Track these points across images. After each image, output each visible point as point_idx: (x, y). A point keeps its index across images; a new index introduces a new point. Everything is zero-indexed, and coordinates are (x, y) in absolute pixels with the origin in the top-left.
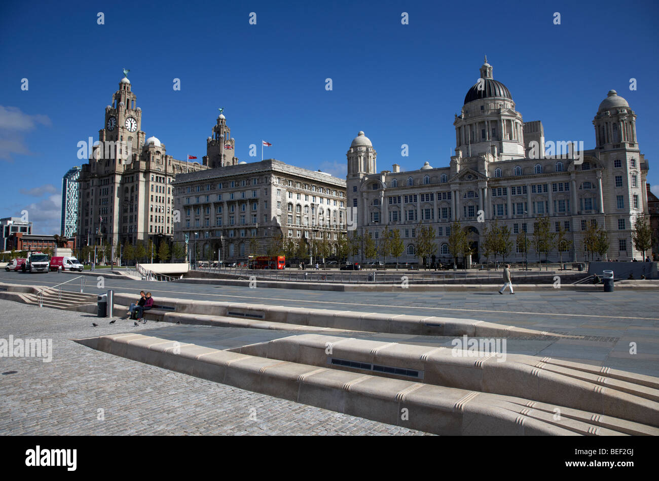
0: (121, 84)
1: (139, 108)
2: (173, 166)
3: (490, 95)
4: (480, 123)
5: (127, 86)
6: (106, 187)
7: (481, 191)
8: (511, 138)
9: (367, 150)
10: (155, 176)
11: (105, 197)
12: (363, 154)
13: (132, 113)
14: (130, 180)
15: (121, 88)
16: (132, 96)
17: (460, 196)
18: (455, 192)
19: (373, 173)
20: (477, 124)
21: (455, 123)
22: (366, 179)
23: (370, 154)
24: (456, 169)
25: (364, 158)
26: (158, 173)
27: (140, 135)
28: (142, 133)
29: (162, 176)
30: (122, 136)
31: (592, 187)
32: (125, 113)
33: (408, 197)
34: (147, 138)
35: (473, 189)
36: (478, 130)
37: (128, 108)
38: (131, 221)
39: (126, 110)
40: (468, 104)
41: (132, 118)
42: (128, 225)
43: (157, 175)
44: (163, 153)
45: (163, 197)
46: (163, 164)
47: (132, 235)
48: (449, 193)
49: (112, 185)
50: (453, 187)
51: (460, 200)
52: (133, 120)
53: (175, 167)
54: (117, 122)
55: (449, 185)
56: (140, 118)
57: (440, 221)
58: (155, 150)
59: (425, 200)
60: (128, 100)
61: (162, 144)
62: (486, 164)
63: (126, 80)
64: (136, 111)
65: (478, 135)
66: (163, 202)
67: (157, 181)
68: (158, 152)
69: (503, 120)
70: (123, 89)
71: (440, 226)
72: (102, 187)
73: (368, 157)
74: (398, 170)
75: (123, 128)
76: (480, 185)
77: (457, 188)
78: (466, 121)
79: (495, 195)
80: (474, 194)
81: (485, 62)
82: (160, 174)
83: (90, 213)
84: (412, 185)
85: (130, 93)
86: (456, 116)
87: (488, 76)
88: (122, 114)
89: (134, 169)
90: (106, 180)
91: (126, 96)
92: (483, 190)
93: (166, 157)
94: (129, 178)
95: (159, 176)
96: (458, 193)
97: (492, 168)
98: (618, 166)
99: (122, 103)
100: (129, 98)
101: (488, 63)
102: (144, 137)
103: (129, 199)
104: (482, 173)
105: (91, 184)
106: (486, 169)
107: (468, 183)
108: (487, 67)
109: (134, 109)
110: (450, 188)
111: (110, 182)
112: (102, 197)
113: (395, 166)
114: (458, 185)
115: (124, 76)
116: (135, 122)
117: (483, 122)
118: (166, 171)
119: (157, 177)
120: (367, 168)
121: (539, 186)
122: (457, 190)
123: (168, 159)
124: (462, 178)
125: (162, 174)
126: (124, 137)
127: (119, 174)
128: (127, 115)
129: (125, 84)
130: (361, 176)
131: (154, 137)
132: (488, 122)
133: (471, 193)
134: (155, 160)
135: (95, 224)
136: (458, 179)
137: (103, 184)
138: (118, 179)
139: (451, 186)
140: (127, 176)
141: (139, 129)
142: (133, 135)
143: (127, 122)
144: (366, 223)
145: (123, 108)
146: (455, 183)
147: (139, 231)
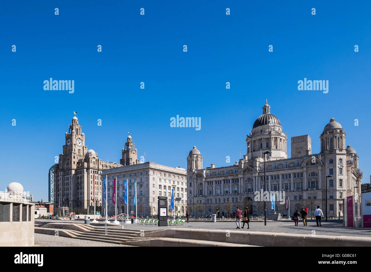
0: (73, 120)
1: (83, 134)
2: (102, 165)
3: (266, 123)
4: (259, 140)
5: (76, 121)
6: (67, 176)
7: (254, 178)
8: (276, 148)
9: (197, 156)
10: (93, 170)
11: (67, 181)
12: (195, 159)
13: (80, 136)
14: (80, 173)
15: (73, 122)
16: (79, 127)
17: (243, 181)
18: (241, 178)
19: (200, 169)
20: (258, 140)
21: (247, 140)
22: (196, 172)
23: (199, 159)
24: (242, 166)
25: (196, 161)
26: (94, 169)
27: (85, 148)
28: (86, 147)
29: (97, 171)
30: (74, 149)
31: (316, 175)
32: (76, 136)
33: (217, 182)
34: (88, 150)
35: (251, 177)
36: (258, 144)
37: (77, 134)
38: (81, 194)
39: (76, 135)
40: (254, 129)
41: (79, 139)
42: (80, 196)
43: (94, 170)
44: (96, 158)
45: (97, 182)
46: (96, 164)
47: (81, 201)
48: (238, 179)
49: (71, 175)
50: (240, 176)
51: (243, 183)
52: (80, 140)
53: (104, 165)
54: (71, 141)
55: (237, 175)
56: (84, 139)
57: (233, 194)
58: (92, 156)
59: (226, 183)
60: (77, 129)
61: (96, 153)
62: (258, 163)
63: (75, 118)
64: (81, 135)
65: (258, 147)
66: (97, 184)
67: (94, 173)
68: (94, 158)
69: (273, 138)
70: (74, 123)
71: (233, 197)
72: (66, 176)
73: (198, 160)
74: (214, 167)
75: (75, 145)
76: (254, 175)
77: (242, 176)
78: (252, 139)
79: (262, 180)
80: (251, 180)
81: (266, 103)
82: (95, 169)
83: (60, 190)
84: (219, 175)
85: (78, 125)
86: (247, 136)
87: (267, 112)
88: (74, 137)
89: (81, 167)
90: (68, 172)
91: (75, 127)
92: (255, 177)
93: (98, 160)
94: (79, 171)
95: (95, 170)
96: (242, 179)
97: (261, 165)
98: (331, 163)
99: (74, 131)
100: (78, 128)
101: (268, 104)
102: (87, 149)
103: (80, 183)
104: (255, 168)
105: (60, 175)
106: (258, 166)
107: (247, 174)
108: (266, 106)
109: (81, 134)
110: (238, 176)
111: (70, 173)
112: (66, 182)
113: (212, 165)
114: (242, 175)
115: (74, 115)
116: (81, 141)
117: (261, 139)
118: (98, 167)
119: (94, 171)
120: (197, 166)
121: (286, 175)
122: (242, 177)
123: (99, 161)
124: (244, 171)
125: (96, 170)
126: (76, 149)
127: (74, 170)
128: (77, 137)
129: (75, 120)
130: (194, 170)
131: (91, 149)
132: (264, 139)
133: (249, 179)
134: (92, 162)
135: (62, 195)
136: (242, 172)
137: (66, 174)
138: (73, 172)
139: (239, 175)
140: (78, 171)
141: (84, 145)
142: (81, 148)
143: (77, 141)
144: (195, 195)
145: (74, 134)
146: (241, 174)
147: (85, 200)
